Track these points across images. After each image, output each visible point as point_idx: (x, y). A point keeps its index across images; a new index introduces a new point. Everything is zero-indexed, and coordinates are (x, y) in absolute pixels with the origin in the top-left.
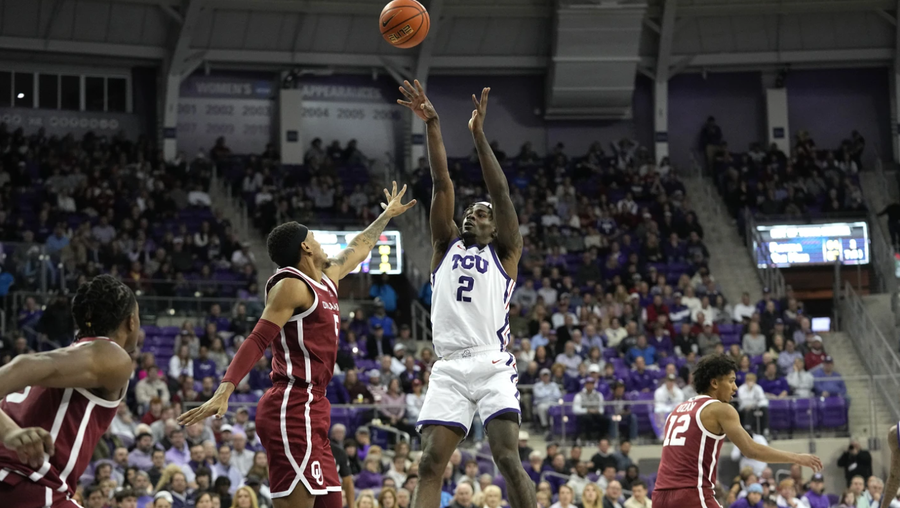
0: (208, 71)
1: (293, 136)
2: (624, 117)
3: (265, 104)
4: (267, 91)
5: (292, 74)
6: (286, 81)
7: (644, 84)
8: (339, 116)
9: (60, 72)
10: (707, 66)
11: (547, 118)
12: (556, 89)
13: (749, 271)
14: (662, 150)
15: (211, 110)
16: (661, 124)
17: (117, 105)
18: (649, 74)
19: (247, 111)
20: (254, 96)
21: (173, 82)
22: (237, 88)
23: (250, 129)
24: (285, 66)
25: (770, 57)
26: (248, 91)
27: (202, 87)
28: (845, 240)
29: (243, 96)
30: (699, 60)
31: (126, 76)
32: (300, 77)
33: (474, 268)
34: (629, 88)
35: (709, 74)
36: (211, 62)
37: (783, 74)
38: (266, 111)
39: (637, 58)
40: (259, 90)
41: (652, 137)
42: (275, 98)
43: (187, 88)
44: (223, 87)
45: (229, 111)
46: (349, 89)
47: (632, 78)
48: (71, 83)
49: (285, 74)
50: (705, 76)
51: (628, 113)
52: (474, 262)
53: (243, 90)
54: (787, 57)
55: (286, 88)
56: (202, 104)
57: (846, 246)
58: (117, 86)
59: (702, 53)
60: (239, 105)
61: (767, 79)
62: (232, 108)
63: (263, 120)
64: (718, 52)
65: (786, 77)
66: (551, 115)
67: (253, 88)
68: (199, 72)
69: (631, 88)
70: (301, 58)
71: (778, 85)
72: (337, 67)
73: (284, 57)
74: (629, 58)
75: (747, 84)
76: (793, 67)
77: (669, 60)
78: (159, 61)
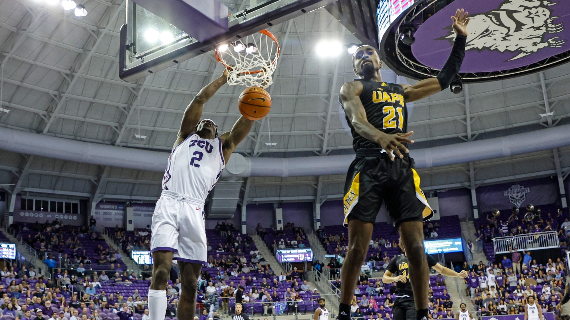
0: (104, 201)
1: (130, 222)
2: (232, 217)
3: (121, 212)
4: (122, 208)
5: (130, 203)
6: (128, 205)
7: (239, 207)
8: (144, 216)
9: (57, 200)
10: (258, 201)
11: (208, 217)
12: (212, 208)
13: (277, 263)
14: (244, 227)
15: (105, 213)
16: (244, 219)
17: (75, 212)
18: (240, 204)
19: (116, 214)
20: (118, 209)
21: (94, 204)
22: (113, 207)
23: (117, 220)
24: (128, 200)
25: (277, 199)
26: (116, 208)
27: (102, 206)
28: (305, 254)
29: (115, 209)
30: (256, 200)
31: (78, 202)
32: (132, 203)
33: (204, 148)
34: (235, 208)
35: (259, 204)
36: (105, 198)
37: (281, 204)
38: (121, 214)
39: (239, 199)
40: (120, 208)
41: (241, 223)
42: (125, 210)
43: (97, 207)
44: (108, 207)
45: (110, 214)
46: (147, 208)
47: (236, 205)
48: (60, 204)
49: (128, 203)
50: (257, 204)
51: (233, 216)
52: (205, 144)
53: (115, 207)
54: (283, 199)
55: (128, 207)
56: (102, 211)
57: (305, 256)
58: (75, 205)
59: (256, 197)
60: (113, 212)
61: (275, 206)
62: (111, 213)
63: (121, 217)
64: (261, 197)
65: (282, 205)
66: (210, 216)
67: (118, 207)
68: (101, 202)
69: (236, 208)
70: (133, 198)
71: (279, 208)
72: (144, 200)
73: (128, 197)
74: (236, 198)
75: (269, 207)
76: (284, 202)
77: (247, 200)
78: (89, 198)
